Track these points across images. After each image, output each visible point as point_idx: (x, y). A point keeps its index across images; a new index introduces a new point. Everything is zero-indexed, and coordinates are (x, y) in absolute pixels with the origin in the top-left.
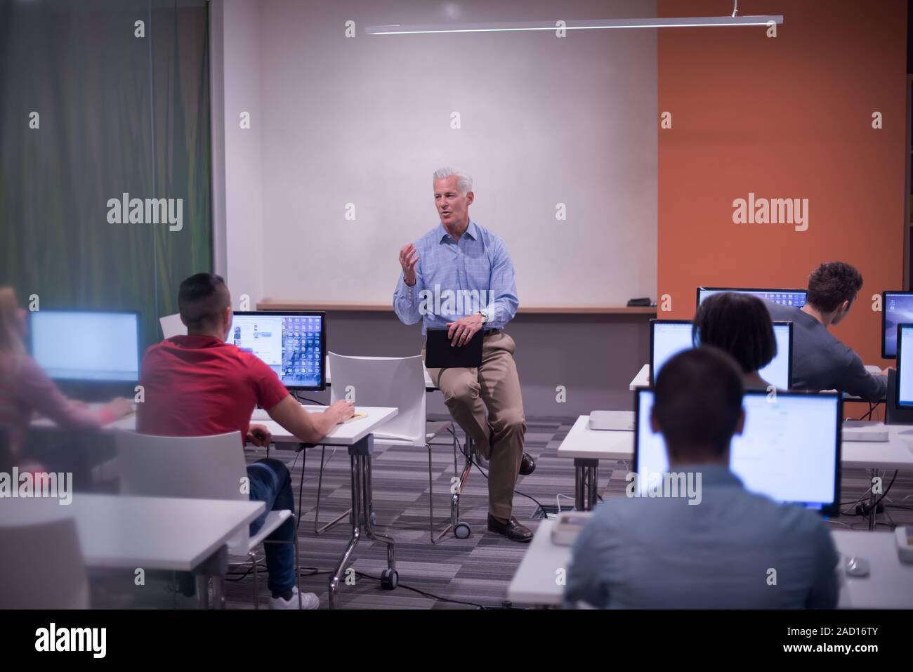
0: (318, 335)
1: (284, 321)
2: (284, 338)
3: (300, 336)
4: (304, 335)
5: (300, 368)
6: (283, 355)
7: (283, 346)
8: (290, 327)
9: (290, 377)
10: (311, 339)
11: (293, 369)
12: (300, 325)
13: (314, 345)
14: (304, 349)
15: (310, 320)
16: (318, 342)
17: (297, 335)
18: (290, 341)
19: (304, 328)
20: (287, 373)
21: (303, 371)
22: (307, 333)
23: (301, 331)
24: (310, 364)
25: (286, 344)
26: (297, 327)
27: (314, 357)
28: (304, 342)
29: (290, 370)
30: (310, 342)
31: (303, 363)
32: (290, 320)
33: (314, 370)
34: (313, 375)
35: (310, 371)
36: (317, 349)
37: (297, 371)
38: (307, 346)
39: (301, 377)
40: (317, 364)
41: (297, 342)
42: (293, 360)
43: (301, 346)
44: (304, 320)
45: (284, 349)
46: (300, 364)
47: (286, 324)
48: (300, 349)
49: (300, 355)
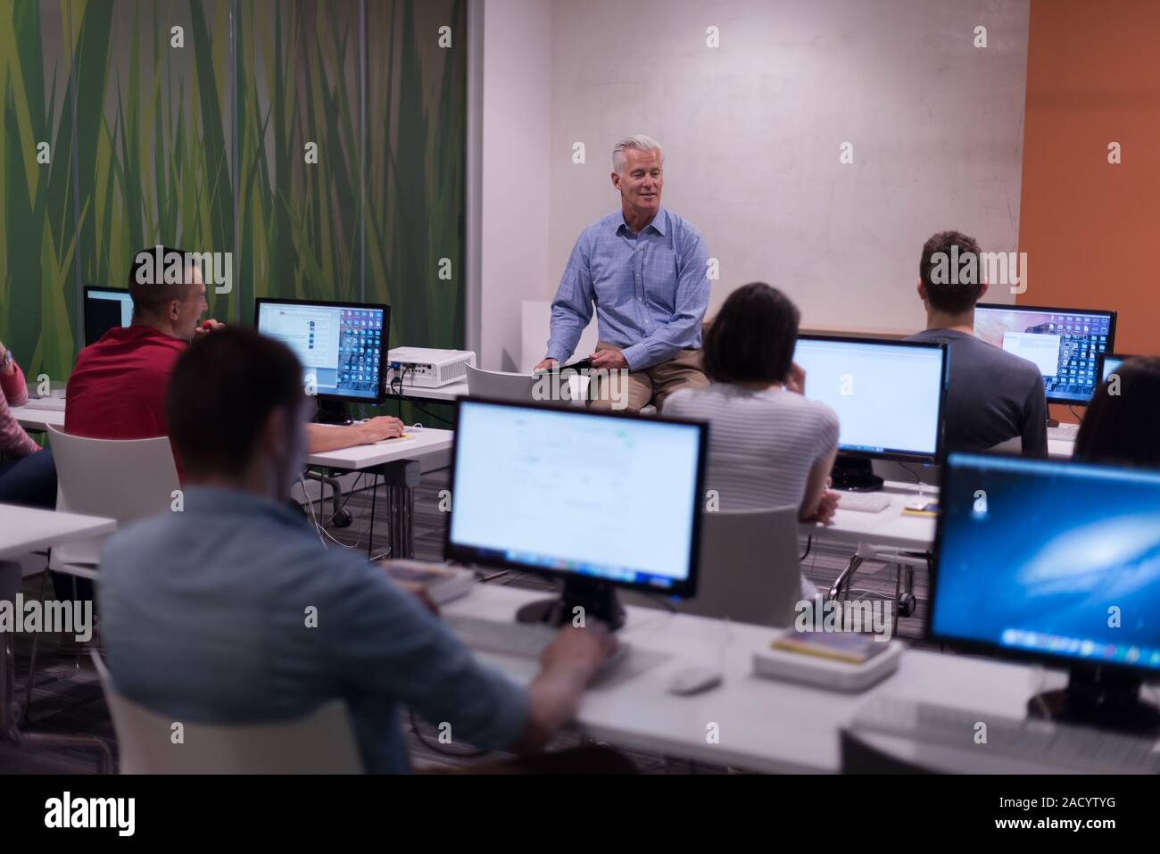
0: (378, 333)
1: (343, 314)
2: (343, 335)
3: (359, 333)
4: (363, 332)
5: (357, 374)
6: (340, 356)
7: (340, 345)
8: (349, 322)
9: (345, 386)
10: (370, 339)
11: (350, 375)
12: (360, 320)
13: (373, 346)
14: (362, 351)
15: (371, 315)
16: (377, 342)
17: (356, 332)
18: (348, 340)
19: (364, 323)
20: (343, 379)
21: (361, 378)
22: (367, 331)
23: (360, 327)
24: (369, 369)
25: (344, 344)
26: (356, 323)
27: (373, 361)
28: (363, 342)
29: (346, 376)
30: (370, 342)
31: (361, 368)
32: (350, 314)
33: (372, 377)
34: (370, 385)
35: (368, 378)
36: (377, 351)
37: (353, 377)
38: (366, 347)
39: (357, 386)
40: (376, 370)
41: (355, 341)
42: (350, 364)
43: (359, 346)
44: (364, 314)
45: (341, 349)
46: (358, 368)
47: (345, 318)
48: (359, 350)
49: (358, 357)
